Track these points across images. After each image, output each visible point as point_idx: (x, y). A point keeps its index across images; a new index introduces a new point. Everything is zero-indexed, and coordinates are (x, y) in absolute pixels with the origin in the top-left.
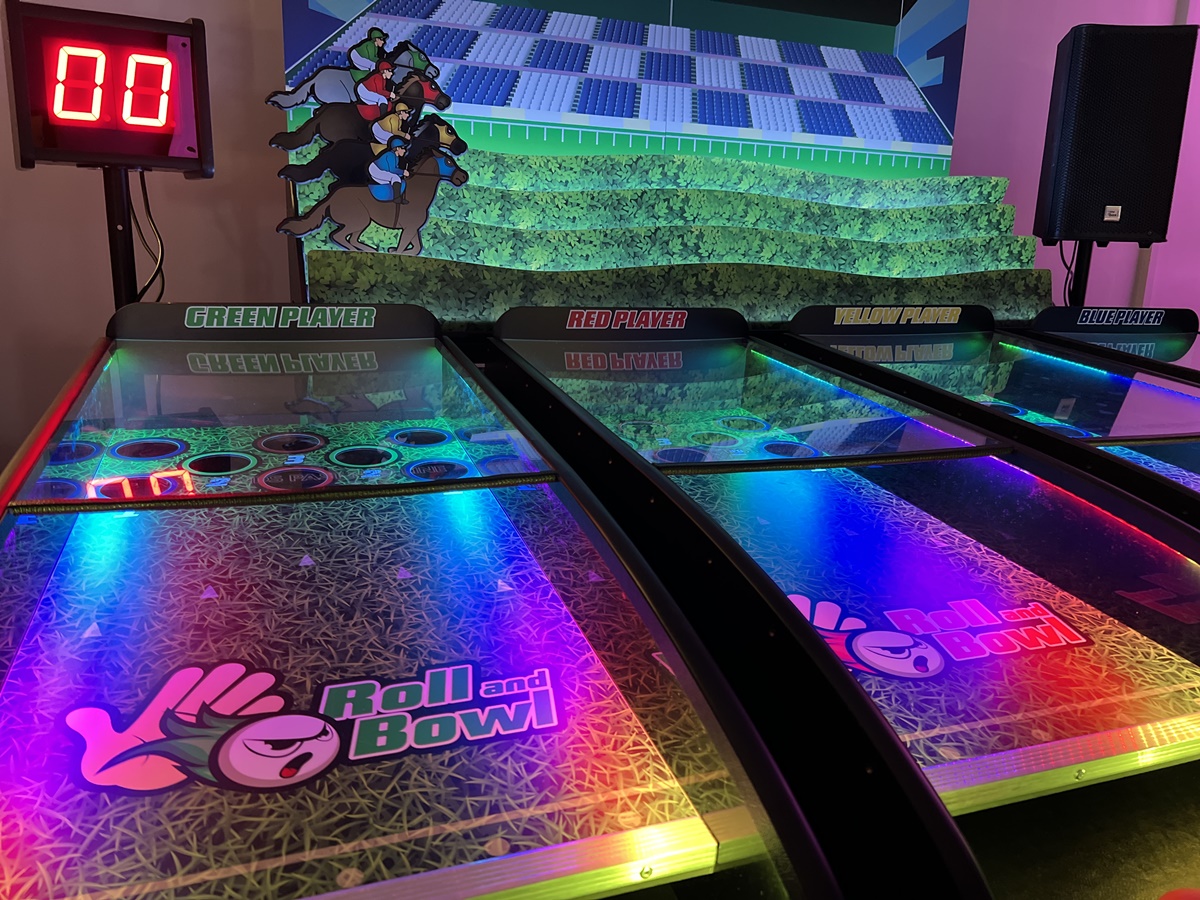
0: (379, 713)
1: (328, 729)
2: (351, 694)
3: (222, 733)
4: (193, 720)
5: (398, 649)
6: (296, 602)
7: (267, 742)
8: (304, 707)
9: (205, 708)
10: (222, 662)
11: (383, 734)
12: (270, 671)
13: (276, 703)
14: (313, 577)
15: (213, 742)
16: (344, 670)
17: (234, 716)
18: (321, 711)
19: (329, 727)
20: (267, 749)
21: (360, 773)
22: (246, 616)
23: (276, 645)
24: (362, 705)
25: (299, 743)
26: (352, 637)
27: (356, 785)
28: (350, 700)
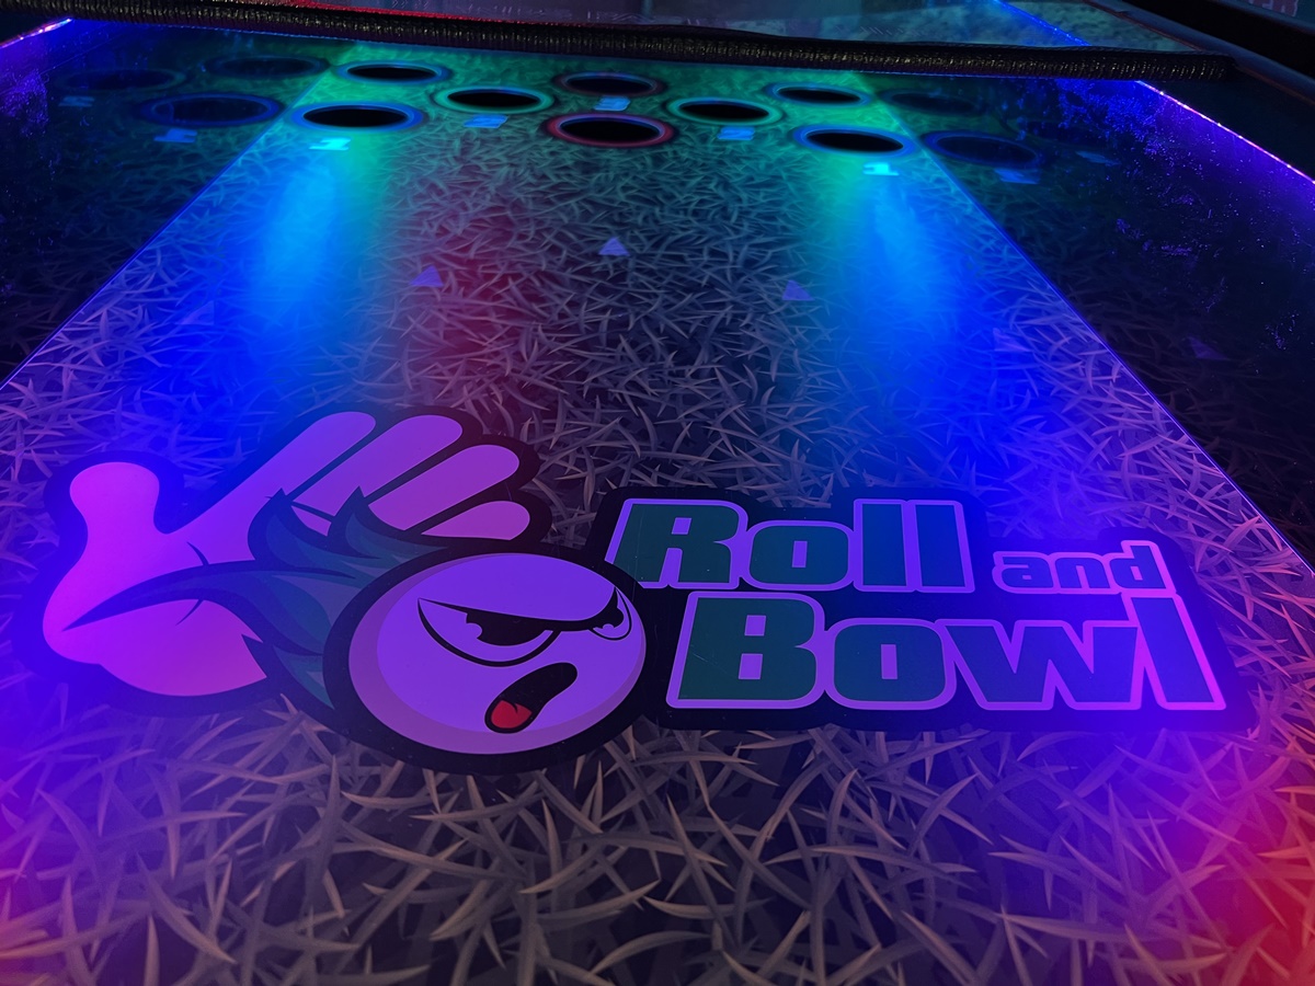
0: (744, 586)
1: (620, 606)
2: (681, 526)
3: (377, 572)
4: (322, 527)
5: (786, 440)
6: (584, 315)
7: (474, 616)
8: (573, 539)
9: (358, 504)
10: (420, 410)
11: (753, 645)
12: (513, 444)
13: (511, 519)
14: (621, 277)
15: (349, 592)
16: (669, 468)
17: (415, 534)
18: (610, 558)
19: (625, 604)
20: (468, 636)
21: (693, 752)
22: (487, 328)
23: (533, 392)
24: (706, 560)
25: (547, 633)
26: (692, 399)
27: (677, 792)
28: (678, 541)
